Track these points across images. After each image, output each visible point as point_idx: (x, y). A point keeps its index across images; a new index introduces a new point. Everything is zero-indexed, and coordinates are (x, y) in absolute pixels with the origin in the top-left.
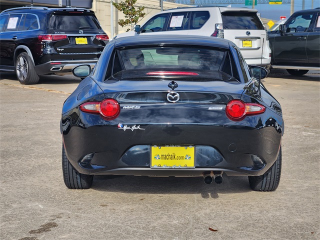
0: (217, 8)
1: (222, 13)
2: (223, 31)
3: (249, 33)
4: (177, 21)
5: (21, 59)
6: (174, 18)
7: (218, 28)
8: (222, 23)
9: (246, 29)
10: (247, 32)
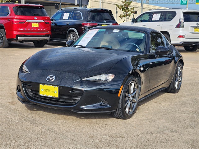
0: (181, 10)
1: (183, 13)
2: (184, 22)
3: (198, 24)
4: (156, 17)
5: (71, 36)
6: (155, 15)
7: (181, 21)
8: (183, 18)
9: (197, 22)
10: (197, 24)
